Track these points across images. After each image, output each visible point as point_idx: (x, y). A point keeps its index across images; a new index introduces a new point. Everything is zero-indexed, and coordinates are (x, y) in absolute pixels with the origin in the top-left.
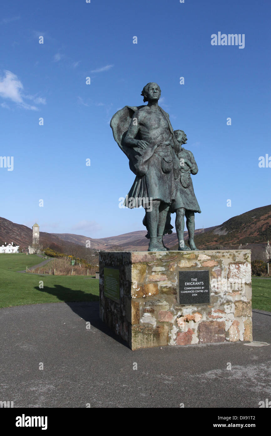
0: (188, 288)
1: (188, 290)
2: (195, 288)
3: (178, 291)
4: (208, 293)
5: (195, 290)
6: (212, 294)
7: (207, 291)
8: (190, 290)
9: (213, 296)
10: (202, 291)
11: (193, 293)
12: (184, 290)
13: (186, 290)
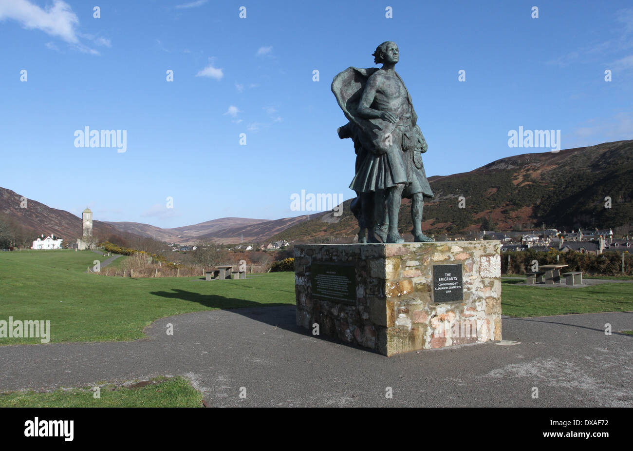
0: (442, 285)
1: (442, 286)
2: (448, 284)
3: (432, 288)
4: (461, 289)
5: (449, 286)
6: (465, 290)
7: (460, 287)
8: (444, 286)
9: (466, 292)
10: (455, 287)
11: (447, 290)
12: (438, 287)
13: (440, 287)
